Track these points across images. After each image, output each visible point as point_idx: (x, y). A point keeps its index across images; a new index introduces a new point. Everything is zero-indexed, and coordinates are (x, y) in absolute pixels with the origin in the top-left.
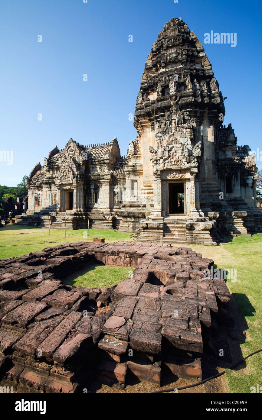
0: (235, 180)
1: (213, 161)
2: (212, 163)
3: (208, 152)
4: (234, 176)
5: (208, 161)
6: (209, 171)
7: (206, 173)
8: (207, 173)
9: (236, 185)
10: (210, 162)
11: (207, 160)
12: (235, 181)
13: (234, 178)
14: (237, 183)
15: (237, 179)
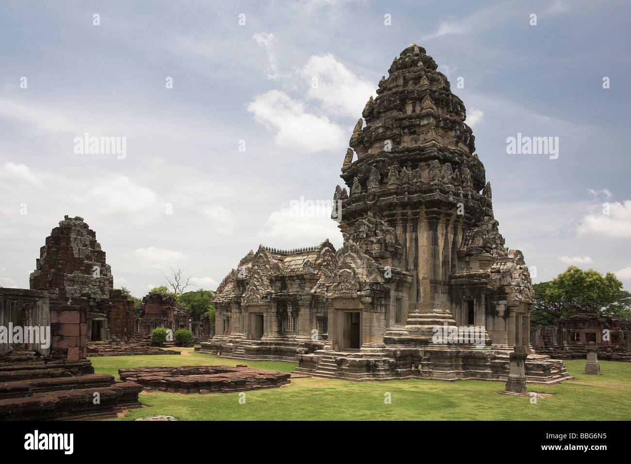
0: (477, 305)
1: (430, 280)
2: (429, 283)
3: (425, 269)
4: (475, 300)
5: (425, 281)
6: (425, 295)
7: (421, 297)
8: (423, 298)
9: (478, 313)
10: (428, 281)
11: (424, 278)
12: (477, 308)
13: (475, 303)
14: (479, 310)
15: (480, 305)
